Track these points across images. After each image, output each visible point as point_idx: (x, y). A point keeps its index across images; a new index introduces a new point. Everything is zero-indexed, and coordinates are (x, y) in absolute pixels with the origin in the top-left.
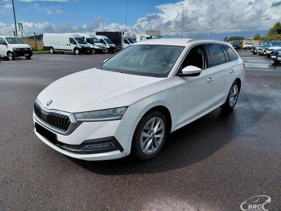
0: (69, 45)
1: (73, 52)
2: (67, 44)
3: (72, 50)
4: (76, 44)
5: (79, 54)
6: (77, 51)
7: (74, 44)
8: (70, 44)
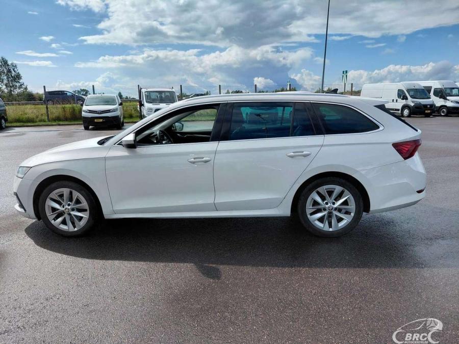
0: (395, 101)
1: (400, 112)
2: (393, 100)
3: (398, 110)
4: (407, 99)
5: (409, 116)
6: (406, 110)
7: (403, 99)
8: (398, 99)
